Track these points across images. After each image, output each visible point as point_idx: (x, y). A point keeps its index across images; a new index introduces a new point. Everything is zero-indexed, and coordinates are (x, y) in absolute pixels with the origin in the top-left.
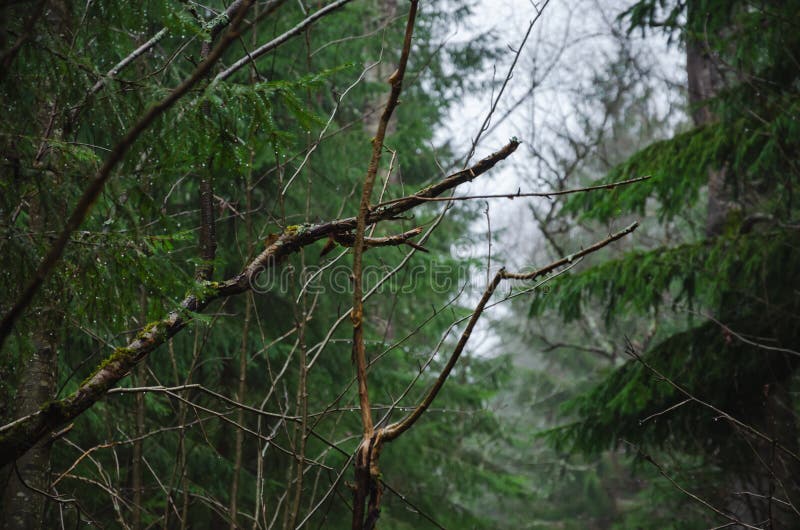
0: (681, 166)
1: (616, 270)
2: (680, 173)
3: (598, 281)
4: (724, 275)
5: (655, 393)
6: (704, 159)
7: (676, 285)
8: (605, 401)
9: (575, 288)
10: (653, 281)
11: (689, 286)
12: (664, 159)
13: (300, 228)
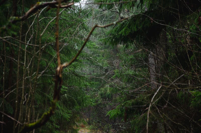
5: (131, 30)
8: (118, 32)
13: (40, 3)
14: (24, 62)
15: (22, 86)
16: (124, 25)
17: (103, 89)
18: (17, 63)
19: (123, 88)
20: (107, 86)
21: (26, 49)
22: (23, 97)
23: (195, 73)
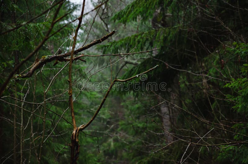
0: (148, 6)
1: (129, 40)
2: (147, 8)
3: (124, 44)
4: (162, 41)
6: (154, 4)
7: (147, 44)
9: (117, 46)
10: (140, 43)
11: (151, 44)
12: (142, 4)
13: (46, 57)
14: (21, 122)
15: (20, 151)
16: (132, 72)
17: (105, 144)
18: (13, 124)
19: (131, 143)
20: (111, 140)
21: (22, 107)
22: (22, 163)
23: (219, 123)
